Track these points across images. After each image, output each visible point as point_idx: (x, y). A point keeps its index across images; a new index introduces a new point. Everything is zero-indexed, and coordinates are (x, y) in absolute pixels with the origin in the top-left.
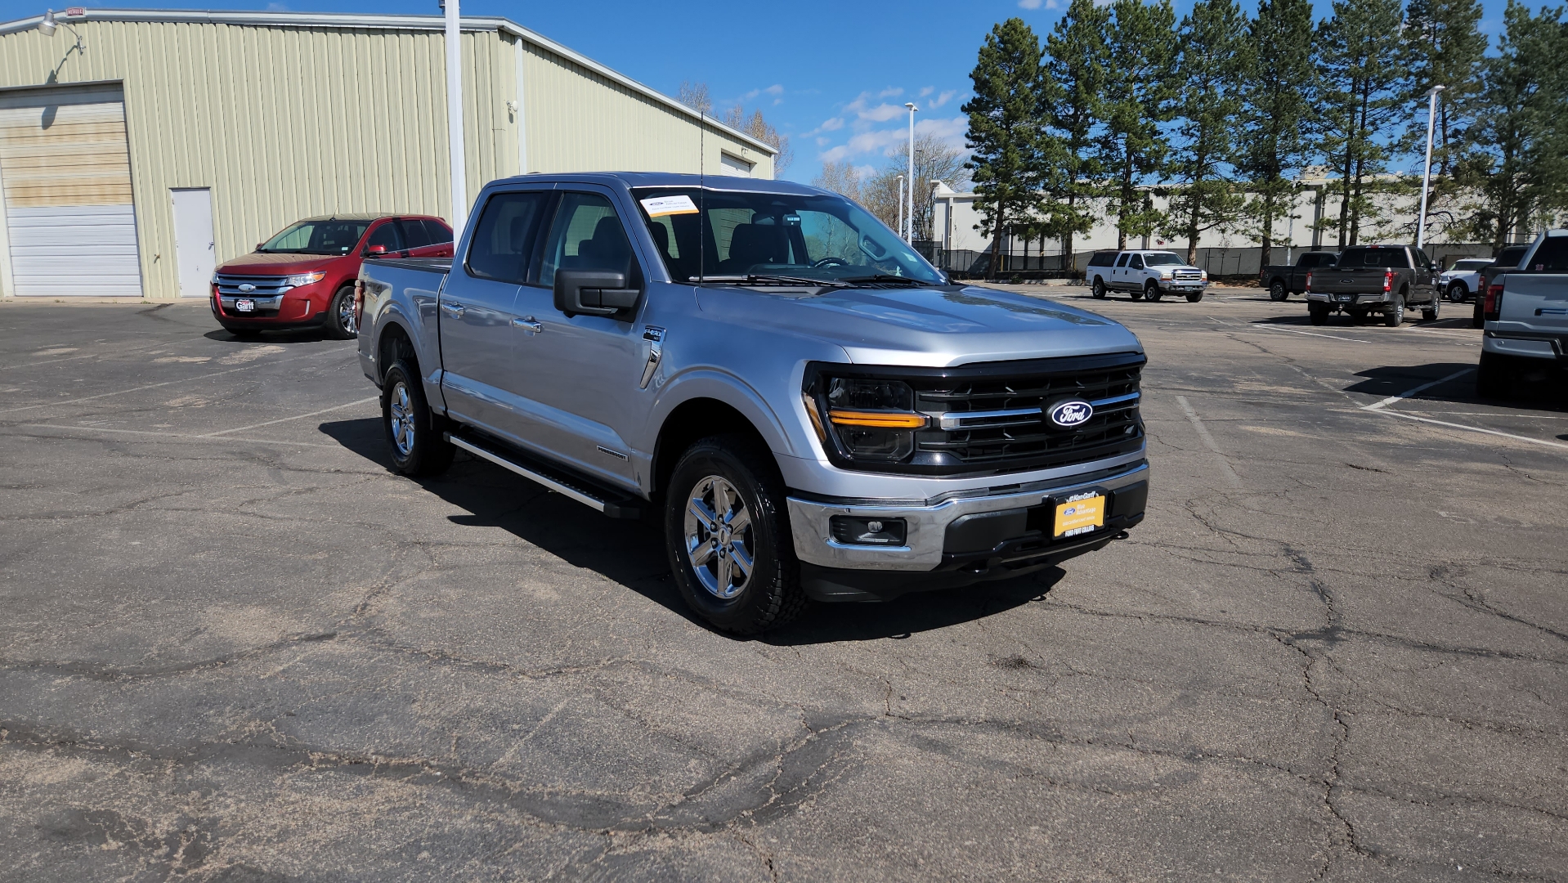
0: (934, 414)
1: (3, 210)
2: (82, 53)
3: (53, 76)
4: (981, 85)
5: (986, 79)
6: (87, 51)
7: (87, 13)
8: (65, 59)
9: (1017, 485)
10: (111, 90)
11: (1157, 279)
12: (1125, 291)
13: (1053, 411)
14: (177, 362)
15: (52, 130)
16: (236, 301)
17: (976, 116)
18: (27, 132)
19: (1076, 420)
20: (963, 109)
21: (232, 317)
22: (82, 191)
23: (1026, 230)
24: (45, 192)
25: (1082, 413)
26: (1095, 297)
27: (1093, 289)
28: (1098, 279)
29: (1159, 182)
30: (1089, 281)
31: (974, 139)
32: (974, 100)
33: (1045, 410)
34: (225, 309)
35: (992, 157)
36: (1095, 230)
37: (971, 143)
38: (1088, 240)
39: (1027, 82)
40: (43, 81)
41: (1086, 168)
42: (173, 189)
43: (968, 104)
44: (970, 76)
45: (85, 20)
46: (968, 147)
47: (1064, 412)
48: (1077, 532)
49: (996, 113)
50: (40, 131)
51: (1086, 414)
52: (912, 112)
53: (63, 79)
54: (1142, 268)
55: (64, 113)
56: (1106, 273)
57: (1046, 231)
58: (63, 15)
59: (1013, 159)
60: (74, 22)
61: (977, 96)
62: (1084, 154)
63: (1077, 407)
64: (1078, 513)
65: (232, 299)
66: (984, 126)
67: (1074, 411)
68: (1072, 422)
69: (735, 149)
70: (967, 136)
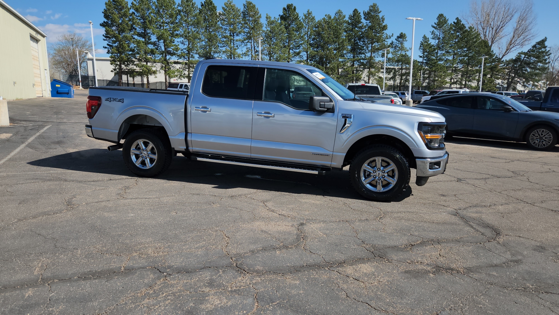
4: (106, 16)
5: (109, 15)
17: (108, 29)
20: (101, 25)
23: (132, 73)
29: (178, 60)
31: (106, 37)
32: (104, 22)
35: (114, 45)
36: (158, 75)
37: (105, 39)
38: (156, 78)
39: (126, 18)
41: (152, 52)
43: (102, 23)
44: (103, 12)
46: (104, 40)
49: (114, 28)
52: (91, 25)
57: (141, 74)
59: (125, 46)
61: (106, 20)
62: (151, 47)
66: (111, 33)
69: (34, 33)
70: (103, 35)
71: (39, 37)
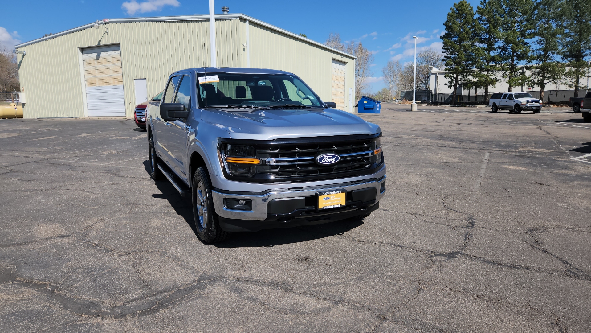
0: (263, 159)
1: (85, 88)
2: (108, 34)
3: (99, 42)
4: (448, 28)
5: (450, 25)
6: (109, 33)
7: (109, 20)
8: (103, 36)
9: (302, 188)
10: (116, 46)
11: (520, 104)
12: (506, 109)
13: (319, 157)
14: (118, 139)
15: (99, 60)
16: (141, 117)
17: (446, 40)
18: (92, 62)
19: (331, 162)
20: (441, 37)
21: (140, 123)
22: (108, 81)
23: (468, 85)
24: (97, 82)
25: (334, 159)
26: (493, 112)
27: (492, 109)
28: (494, 104)
29: (527, 64)
30: (490, 105)
31: (446, 49)
32: (446, 34)
33: (315, 157)
34: (138, 120)
35: (453, 56)
36: (498, 84)
37: (444, 51)
38: (494, 88)
39: (468, 25)
40: (96, 44)
41: (493, 59)
42: (135, 79)
43: (443, 36)
44: (444, 24)
45: (109, 23)
46: (443, 52)
47: (324, 158)
48: (331, 207)
49: (455, 38)
50: (96, 61)
51: (336, 160)
52: (416, 40)
53: (102, 43)
54: (513, 99)
55: (103, 55)
56: (498, 102)
57: (477, 85)
58: (102, 21)
59: (461, 57)
60: (105, 24)
61: (447, 32)
62: (493, 54)
63: (331, 157)
64: (331, 199)
65: (140, 117)
66: (449, 44)
67: (329, 158)
68: (328, 162)
69: (338, 58)
70: (443, 48)
71: (344, 59)
